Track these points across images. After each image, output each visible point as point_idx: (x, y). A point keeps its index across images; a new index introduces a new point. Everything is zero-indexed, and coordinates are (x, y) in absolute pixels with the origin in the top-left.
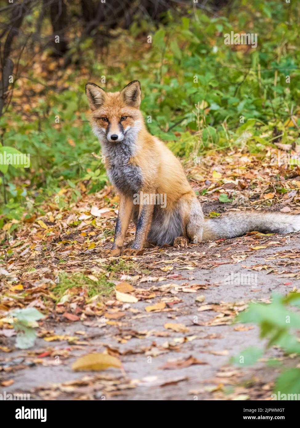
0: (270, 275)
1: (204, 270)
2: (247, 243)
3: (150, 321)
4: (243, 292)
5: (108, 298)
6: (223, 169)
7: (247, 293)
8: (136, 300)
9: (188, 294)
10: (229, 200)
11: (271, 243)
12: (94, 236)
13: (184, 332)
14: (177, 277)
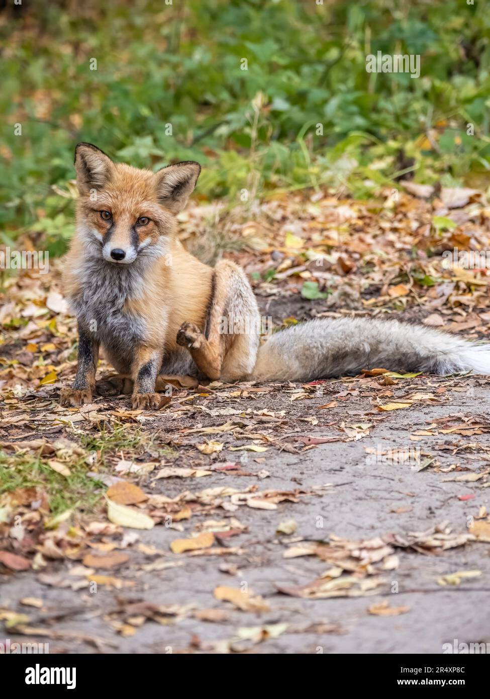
0: (425, 473)
1: (287, 455)
2: (367, 394)
3: (183, 579)
4: (375, 514)
5: (91, 515)
6: (304, 230)
7: (382, 514)
8: (150, 523)
9: (258, 512)
10: (321, 295)
11: (418, 396)
12: (53, 353)
13: (258, 612)
14: (232, 470)
